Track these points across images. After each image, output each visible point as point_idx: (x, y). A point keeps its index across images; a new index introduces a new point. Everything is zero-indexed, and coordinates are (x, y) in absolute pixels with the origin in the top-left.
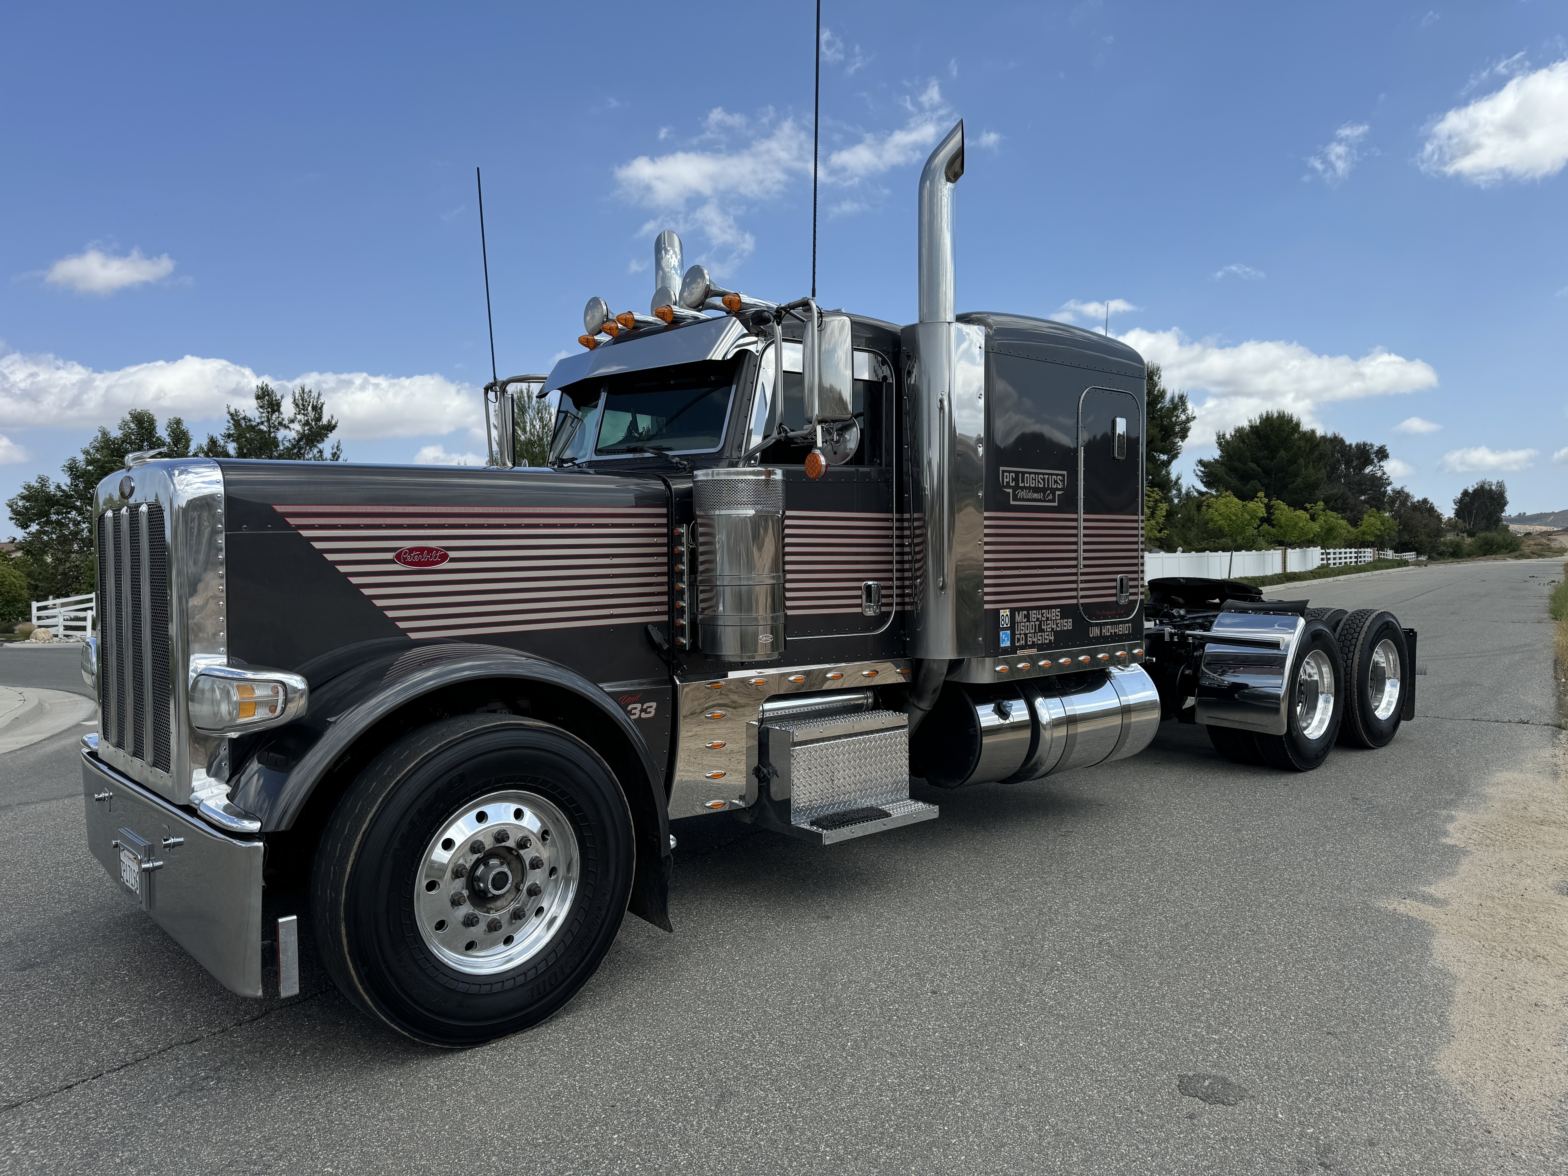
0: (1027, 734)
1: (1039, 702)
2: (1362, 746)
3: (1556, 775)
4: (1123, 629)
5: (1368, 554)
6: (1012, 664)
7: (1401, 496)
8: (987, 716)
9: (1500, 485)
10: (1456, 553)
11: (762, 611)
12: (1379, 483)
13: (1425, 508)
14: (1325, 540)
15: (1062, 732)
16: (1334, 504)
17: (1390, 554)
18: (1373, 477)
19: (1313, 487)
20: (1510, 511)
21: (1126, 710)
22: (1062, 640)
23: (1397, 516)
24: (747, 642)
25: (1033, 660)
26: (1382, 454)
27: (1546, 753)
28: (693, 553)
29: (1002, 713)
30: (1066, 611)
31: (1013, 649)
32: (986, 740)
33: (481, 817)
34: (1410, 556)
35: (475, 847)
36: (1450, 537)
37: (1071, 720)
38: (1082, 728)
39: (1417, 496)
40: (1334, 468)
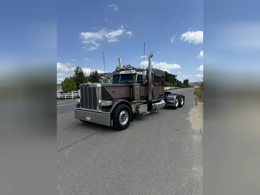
0: (156, 106)
1: (156, 103)
2: (180, 107)
3: (197, 109)
4: (163, 97)
5: (175, 87)
6: (155, 100)
7: (178, 81)
8: (153, 104)
9: (188, 79)
10: (183, 87)
11: (139, 96)
12: (176, 79)
13: (180, 82)
14: (170, 86)
15: (158, 106)
16: (171, 82)
17: (177, 87)
18: (175, 78)
19: (169, 80)
20: (189, 82)
21: (163, 104)
22: (159, 98)
23: (177, 83)
24: (137, 98)
25: (157, 99)
26: (176, 76)
27: (196, 107)
28: (132, 91)
29: (154, 104)
30: (159, 95)
31: (155, 99)
32: (153, 107)
33: (122, 112)
34: (179, 88)
35: (122, 115)
36: (183, 85)
37: (159, 105)
38: (160, 106)
39: (180, 81)
40: (171, 78)
